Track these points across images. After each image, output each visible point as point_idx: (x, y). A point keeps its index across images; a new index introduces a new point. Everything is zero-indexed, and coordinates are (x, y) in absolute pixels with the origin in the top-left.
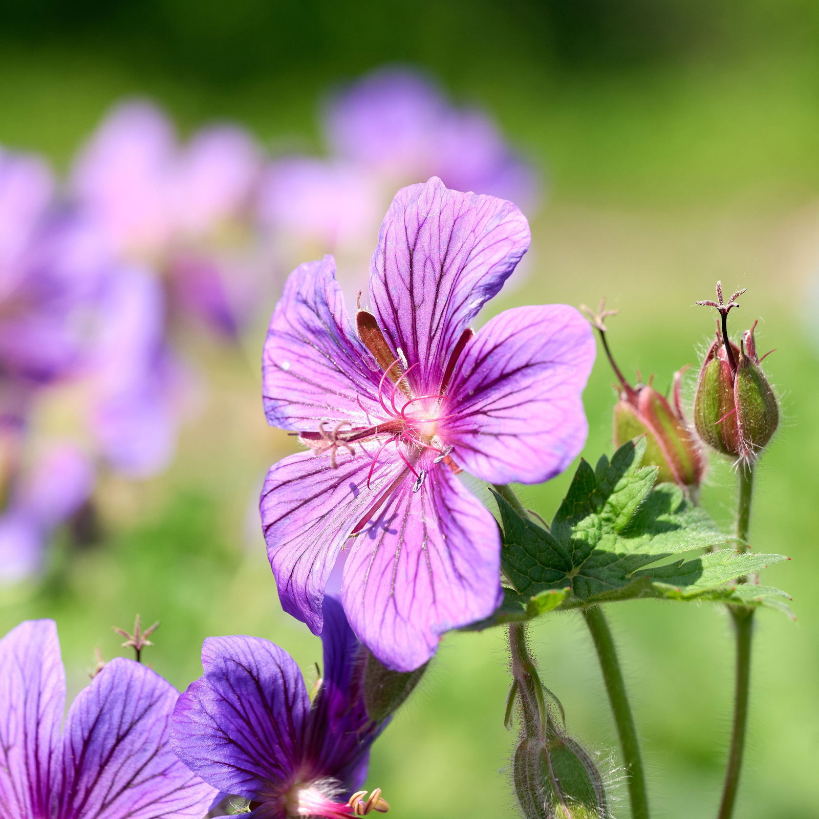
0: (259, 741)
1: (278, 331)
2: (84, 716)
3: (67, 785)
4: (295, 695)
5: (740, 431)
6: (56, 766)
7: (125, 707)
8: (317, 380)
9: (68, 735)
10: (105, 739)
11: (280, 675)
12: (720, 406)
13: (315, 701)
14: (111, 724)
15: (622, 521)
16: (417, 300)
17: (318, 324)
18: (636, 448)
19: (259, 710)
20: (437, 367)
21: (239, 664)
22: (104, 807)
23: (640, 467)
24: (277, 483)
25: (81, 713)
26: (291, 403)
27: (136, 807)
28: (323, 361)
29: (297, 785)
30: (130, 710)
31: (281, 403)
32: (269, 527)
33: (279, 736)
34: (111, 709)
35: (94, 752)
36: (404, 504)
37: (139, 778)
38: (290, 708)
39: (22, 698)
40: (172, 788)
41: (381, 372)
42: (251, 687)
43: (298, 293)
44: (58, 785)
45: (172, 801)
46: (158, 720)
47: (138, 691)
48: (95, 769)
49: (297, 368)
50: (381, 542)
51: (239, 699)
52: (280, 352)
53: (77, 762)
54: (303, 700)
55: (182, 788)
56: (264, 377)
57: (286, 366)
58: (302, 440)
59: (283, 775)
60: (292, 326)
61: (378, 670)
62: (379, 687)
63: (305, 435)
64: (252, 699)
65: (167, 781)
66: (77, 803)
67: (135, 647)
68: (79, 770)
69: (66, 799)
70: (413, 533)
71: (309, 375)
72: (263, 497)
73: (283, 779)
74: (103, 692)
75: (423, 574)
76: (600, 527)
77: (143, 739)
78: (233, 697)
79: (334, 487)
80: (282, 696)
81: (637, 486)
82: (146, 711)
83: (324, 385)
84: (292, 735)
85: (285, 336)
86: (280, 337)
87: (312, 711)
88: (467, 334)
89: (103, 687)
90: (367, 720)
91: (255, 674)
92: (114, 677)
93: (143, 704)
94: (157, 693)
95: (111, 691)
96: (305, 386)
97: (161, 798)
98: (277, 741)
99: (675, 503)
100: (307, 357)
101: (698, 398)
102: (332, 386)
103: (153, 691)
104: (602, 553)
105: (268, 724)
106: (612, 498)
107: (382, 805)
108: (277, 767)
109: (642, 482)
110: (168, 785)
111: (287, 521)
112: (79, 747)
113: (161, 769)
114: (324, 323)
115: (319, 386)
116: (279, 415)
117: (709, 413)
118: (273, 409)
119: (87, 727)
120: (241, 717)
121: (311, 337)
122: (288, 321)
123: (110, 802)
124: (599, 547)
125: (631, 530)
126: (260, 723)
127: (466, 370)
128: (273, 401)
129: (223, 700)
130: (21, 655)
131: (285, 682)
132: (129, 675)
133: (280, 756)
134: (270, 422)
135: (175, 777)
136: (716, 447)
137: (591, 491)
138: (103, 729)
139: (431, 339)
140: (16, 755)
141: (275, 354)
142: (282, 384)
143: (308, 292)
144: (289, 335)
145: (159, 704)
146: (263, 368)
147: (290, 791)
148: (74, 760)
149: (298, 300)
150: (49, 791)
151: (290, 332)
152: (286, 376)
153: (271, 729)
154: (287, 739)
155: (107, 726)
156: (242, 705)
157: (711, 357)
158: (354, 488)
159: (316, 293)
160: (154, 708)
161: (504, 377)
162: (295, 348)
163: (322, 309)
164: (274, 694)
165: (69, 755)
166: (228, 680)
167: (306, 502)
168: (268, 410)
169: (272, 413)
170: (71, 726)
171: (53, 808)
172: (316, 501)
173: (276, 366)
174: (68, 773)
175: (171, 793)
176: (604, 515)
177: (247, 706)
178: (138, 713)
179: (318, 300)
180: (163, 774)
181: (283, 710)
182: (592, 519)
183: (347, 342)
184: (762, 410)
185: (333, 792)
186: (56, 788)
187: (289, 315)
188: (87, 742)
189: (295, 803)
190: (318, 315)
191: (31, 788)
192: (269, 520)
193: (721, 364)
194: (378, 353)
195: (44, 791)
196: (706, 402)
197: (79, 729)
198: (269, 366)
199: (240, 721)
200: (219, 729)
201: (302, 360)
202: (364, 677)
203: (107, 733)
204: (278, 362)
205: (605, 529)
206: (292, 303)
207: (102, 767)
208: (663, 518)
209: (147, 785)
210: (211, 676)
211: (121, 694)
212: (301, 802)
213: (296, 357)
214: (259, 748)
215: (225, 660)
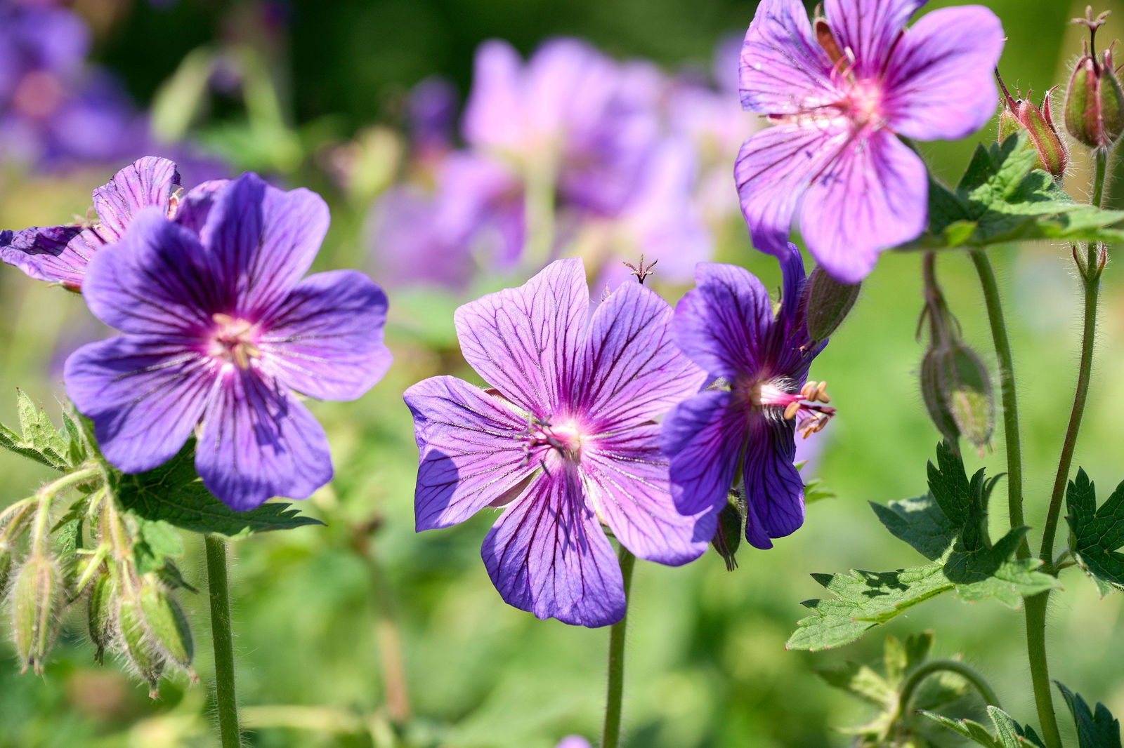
0: (735, 342)
1: (752, 42)
2: (603, 321)
3: (587, 376)
4: (763, 310)
5: (1101, 125)
6: (579, 361)
7: (634, 315)
8: (782, 76)
9: (590, 337)
10: (618, 340)
11: (752, 293)
12: (1085, 105)
13: (777, 315)
14: (623, 329)
15: (1008, 191)
16: (863, 10)
17: (784, 33)
18: (1020, 137)
19: (736, 319)
20: (877, 61)
21: (722, 282)
22: (613, 394)
23: (1022, 151)
24: (750, 152)
25: (601, 319)
26: (761, 92)
27: (639, 393)
28: (787, 62)
29: (760, 382)
30: (638, 319)
31: (753, 93)
32: (742, 185)
33: (749, 341)
34: (625, 316)
35: (609, 350)
36: (849, 164)
37: (642, 372)
38: (758, 319)
39: (554, 314)
40: (666, 380)
41: (831, 68)
42: (731, 300)
43: (768, 12)
44: (580, 375)
45: (667, 388)
46: (658, 328)
47: (645, 305)
48: (609, 364)
49: (766, 68)
50: (831, 191)
51: (722, 308)
52: (753, 57)
53: (595, 358)
54: (768, 315)
55: (676, 379)
56: (740, 76)
57: (758, 66)
58: (769, 120)
59: (751, 372)
60: (763, 37)
61: (819, 300)
62: (819, 314)
63: (773, 116)
64: (731, 310)
65: (663, 375)
66: (594, 390)
67: (639, 276)
68: (597, 365)
69: (585, 387)
70: (856, 184)
71: (775, 72)
72: (737, 164)
73: (751, 374)
74: (619, 304)
75: (865, 212)
76: (992, 195)
77: (646, 342)
78: (718, 307)
79: (794, 154)
80: (753, 309)
81: (1021, 164)
82: (650, 320)
83: (788, 79)
84: (759, 340)
85: (759, 45)
86: (754, 46)
87: (775, 323)
88: (901, 34)
89: (619, 299)
90: (808, 340)
91: (734, 290)
92: (627, 292)
93: (648, 315)
94: (658, 309)
95: (624, 304)
96: (772, 81)
97: (659, 386)
98: (747, 345)
99: (1047, 183)
100: (774, 60)
101: (1069, 100)
102: (792, 80)
103: (656, 306)
104: (993, 212)
105: (741, 331)
106: (1001, 173)
107: (825, 397)
108: (747, 364)
109: (1025, 161)
110: (664, 377)
111: (757, 180)
112: (598, 346)
113: (659, 365)
114: (789, 32)
115: (783, 81)
116: (752, 102)
117: (1076, 110)
118: (748, 98)
119: (605, 330)
120: (723, 322)
121: (777, 44)
122: (760, 33)
123: (619, 390)
124: (992, 207)
125: (1014, 199)
126: (736, 330)
127: (900, 60)
128: (747, 93)
129: (710, 307)
130: (553, 282)
131: (756, 299)
132: (638, 293)
133: (749, 356)
134: (745, 108)
135: (670, 371)
136: (1080, 139)
137: (985, 168)
138: (617, 332)
139: (872, 40)
140: (548, 356)
141: (749, 59)
142: (754, 79)
143: (776, 10)
144: (761, 44)
145: (659, 316)
146: (740, 70)
147: (754, 386)
148: (593, 356)
149: (768, 17)
150: (572, 381)
151: (762, 42)
152: (759, 74)
153: (743, 335)
154: (755, 344)
155: (619, 331)
156: (723, 313)
157: (1079, 67)
158: (809, 155)
159: (782, 11)
160: (655, 318)
161: (930, 63)
162: (766, 54)
163: (787, 23)
164: (747, 308)
165: (589, 353)
166: (714, 293)
167: (772, 165)
168: (742, 99)
169: (747, 101)
170: (593, 329)
171: (575, 394)
172: (781, 165)
173: (750, 66)
174: (588, 367)
175: (666, 383)
176: (995, 186)
177: (727, 315)
178: (644, 321)
179: (785, 15)
180: (660, 369)
181: (753, 321)
182: (985, 187)
183: (807, 45)
184: (1117, 108)
185: (786, 389)
186: (578, 379)
187: (760, 29)
188: (604, 343)
189: (758, 395)
190: (784, 27)
191: (558, 379)
192: (742, 180)
193: (1088, 72)
194: (831, 53)
195: (568, 382)
196: (1075, 101)
197: (599, 332)
198: (745, 67)
199: (722, 325)
200: (708, 327)
201: (771, 62)
202: (808, 306)
203: (620, 335)
204: (751, 64)
205: (996, 196)
206: (764, 20)
207: (614, 363)
208: (1037, 192)
209: (648, 377)
210: (703, 288)
211: (632, 307)
212: (763, 394)
213: (766, 60)
214: (735, 348)
215: (713, 278)
